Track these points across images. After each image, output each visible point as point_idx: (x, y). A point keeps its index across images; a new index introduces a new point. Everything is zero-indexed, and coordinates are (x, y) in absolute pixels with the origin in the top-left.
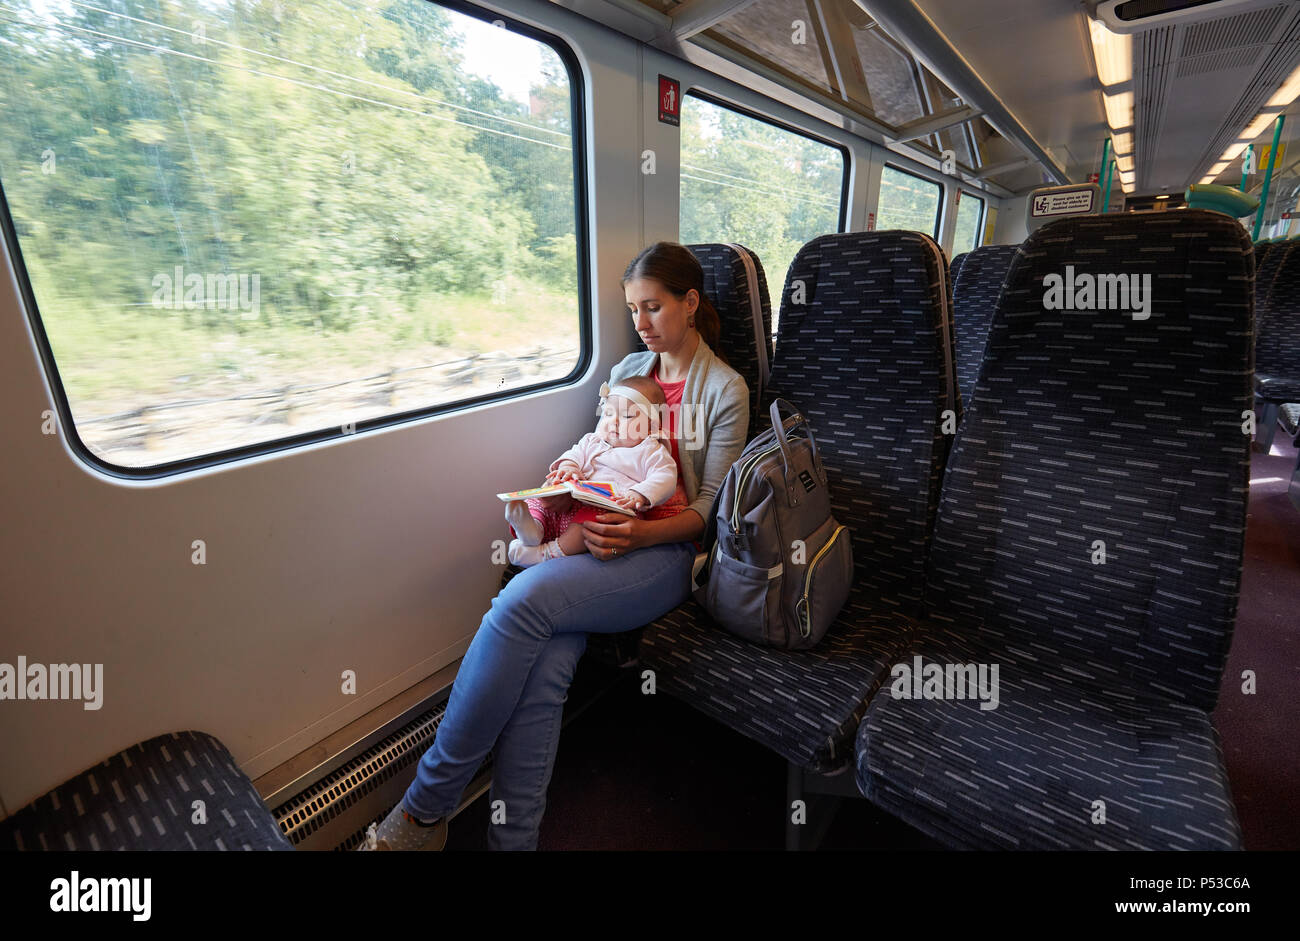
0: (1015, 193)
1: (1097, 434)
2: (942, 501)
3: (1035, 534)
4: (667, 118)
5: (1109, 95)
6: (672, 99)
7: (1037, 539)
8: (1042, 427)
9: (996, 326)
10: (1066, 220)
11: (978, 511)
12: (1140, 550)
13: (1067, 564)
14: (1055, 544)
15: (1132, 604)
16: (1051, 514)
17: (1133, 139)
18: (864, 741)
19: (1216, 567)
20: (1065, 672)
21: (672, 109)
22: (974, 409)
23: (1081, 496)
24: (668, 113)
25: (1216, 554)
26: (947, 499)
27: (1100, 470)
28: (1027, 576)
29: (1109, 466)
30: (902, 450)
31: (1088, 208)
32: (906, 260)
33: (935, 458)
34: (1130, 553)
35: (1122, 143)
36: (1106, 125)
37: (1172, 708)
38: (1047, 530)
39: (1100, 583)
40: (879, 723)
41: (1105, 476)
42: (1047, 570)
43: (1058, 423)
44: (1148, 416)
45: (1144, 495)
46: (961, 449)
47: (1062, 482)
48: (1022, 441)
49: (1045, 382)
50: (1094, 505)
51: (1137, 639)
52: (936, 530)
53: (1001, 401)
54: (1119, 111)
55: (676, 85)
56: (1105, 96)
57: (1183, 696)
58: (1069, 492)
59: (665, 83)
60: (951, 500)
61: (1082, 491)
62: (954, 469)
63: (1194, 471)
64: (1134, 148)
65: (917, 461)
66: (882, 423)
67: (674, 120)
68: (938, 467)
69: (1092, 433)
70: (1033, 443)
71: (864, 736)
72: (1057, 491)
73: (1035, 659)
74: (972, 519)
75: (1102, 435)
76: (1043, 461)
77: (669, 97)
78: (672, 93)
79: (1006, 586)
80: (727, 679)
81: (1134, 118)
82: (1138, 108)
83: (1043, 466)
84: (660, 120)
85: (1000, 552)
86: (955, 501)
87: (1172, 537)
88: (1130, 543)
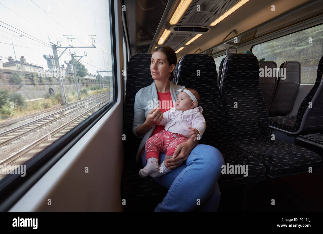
3: (242, 115)
16: (243, 110)
18: (269, 165)
26: (228, 112)
27: (246, 100)
30: (216, 104)
32: (210, 60)
40: (267, 160)
41: (247, 101)
43: (239, 93)
44: (250, 89)
45: (253, 103)
46: (227, 101)
47: (243, 104)
49: (236, 85)
50: (248, 107)
52: (228, 120)
61: (245, 105)
62: (227, 106)
63: (257, 97)
65: (220, 106)
66: (209, 99)
69: (244, 94)
71: (268, 164)
79: (240, 127)
85: (238, 121)
86: (230, 112)
87: (259, 109)
88: (254, 112)
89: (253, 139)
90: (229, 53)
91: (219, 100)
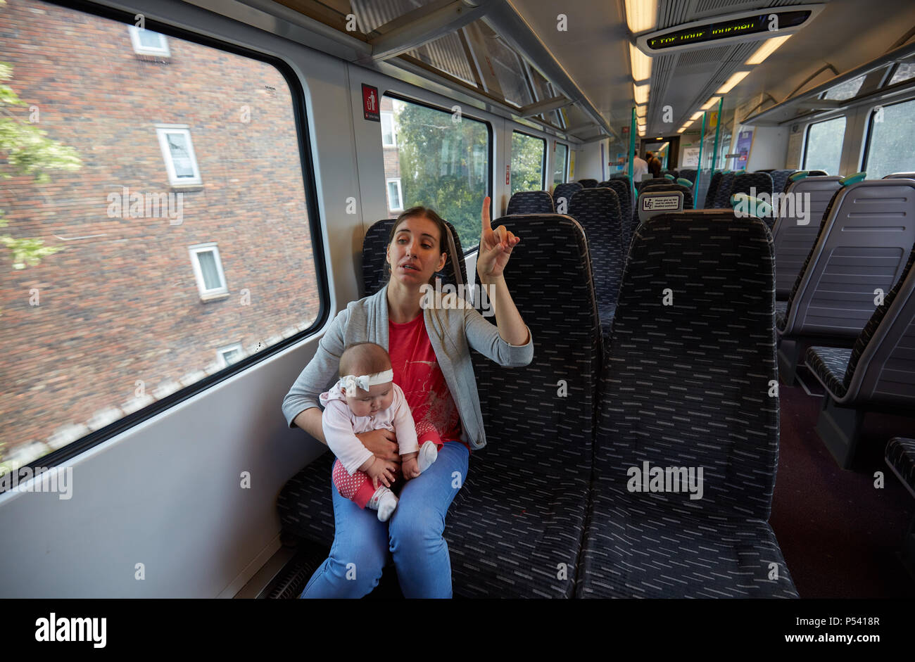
0: (584, 140)
1: (692, 352)
2: (601, 402)
3: (660, 419)
4: (371, 116)
5: (638, 85)
6: (373, 101)
7: (662, 423)
8: (658, 348)
9: (626, 284)
10: (664, 215)
11: (625, 407)
12: (722, 426)
13: (681, 438)
14: (673, 425)
15: (720, 460)
16: (669, 405)
17: (647, 109)
19: (765, 434)
20: (684, 506)
21: (373, 109)
22: (616, 338)
23: (686, 393)
24: (371, 112)
25: (765, 426)
26: (604, 401)
27: (695, 375)
28: (658, 447)
29: (699, 373)
30: (571, 367)
31: (677, 207)
32: (564, 238)
33: (593, 372)
34: (717, 428)
35: (641, 111)
36: (633, 101)
37: (748, 522)
38: (667, 416)
39: (700, 448)
41: (698, 379)
42: (670, 442)
43: (668, 346)
44: (720, 340)
45: (721, 391)
46: (610, 366)
47: (675, 384)
48: (648, 359)
49: (659, 320)
50: (694, 398)
51: (724, 480)
52: (598, 422)
53: (631, 332)
54: (641, 94)
55: (375, 90)
56: (635, 86)
57: (752, 513)
58: (678, 391)
59: (368, 90)
60: (607, 402)
61: (686, 389)
62: (607, 380)
63: (749, 374)
64: (647, 113)
65: (582, 375)
66: (554, 349)
67: (376, 117)
68: (595, 378)
69: (689, 352)
70: (654, 360)
72: (671, 390)
73: (666, 500)
74: (621, 413)
75: (695, 353)
76: (661, 371)
77: (370, 100)
78: (372, 97)
79: (645, 455)
80: (479, 570)
81: (649, 98)
82: (652, 93)
83: (661, 374)
84: (366, 118)
85: (640, 433)
86: (610, 402)
87: (740, 417)
88: (716, 421)
89: (685, 504)
90: (645, 209)
91: (582, 358)
